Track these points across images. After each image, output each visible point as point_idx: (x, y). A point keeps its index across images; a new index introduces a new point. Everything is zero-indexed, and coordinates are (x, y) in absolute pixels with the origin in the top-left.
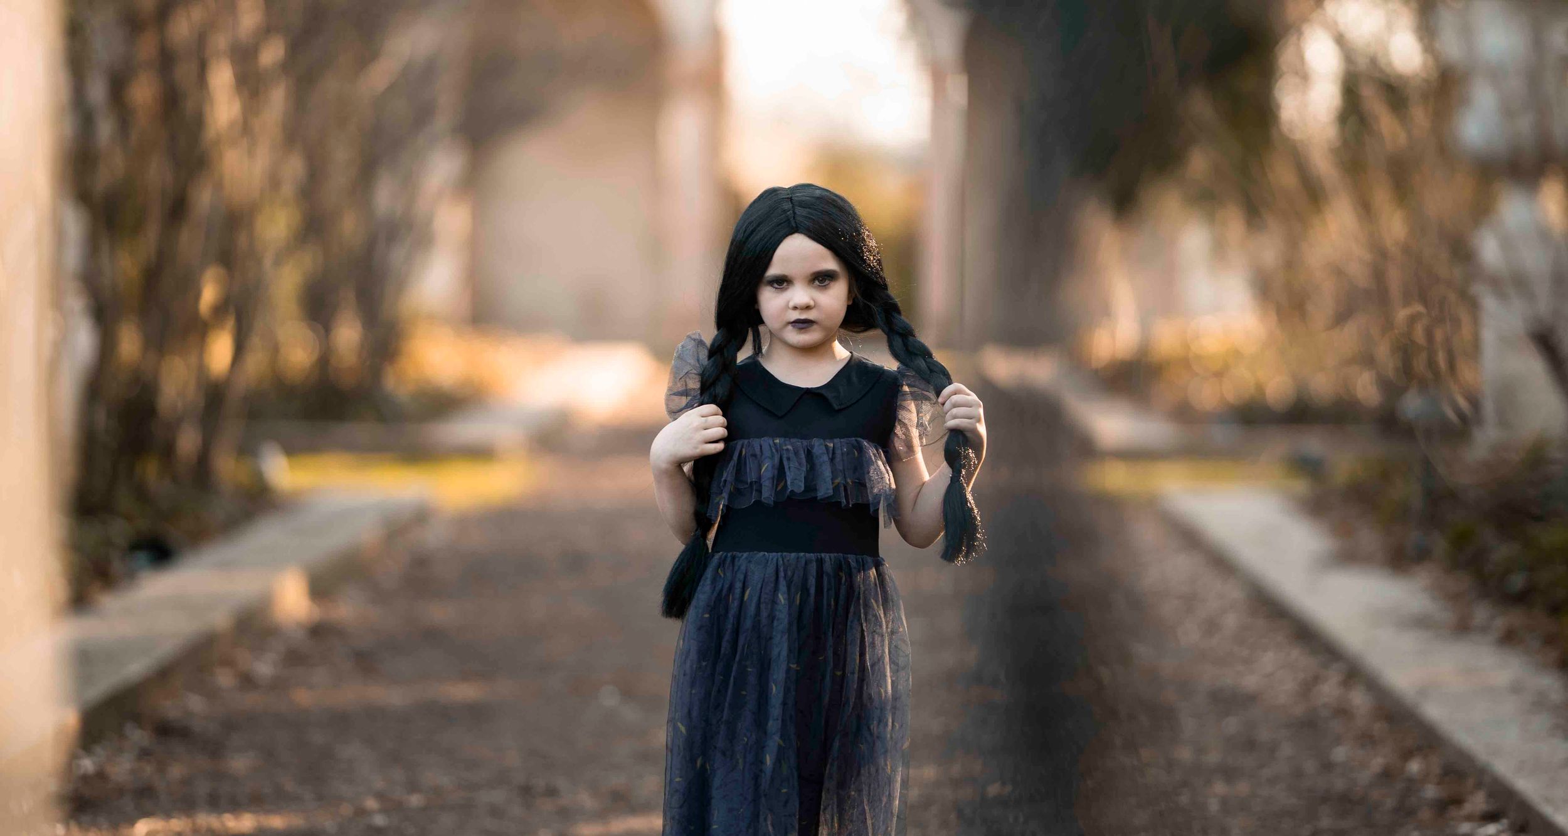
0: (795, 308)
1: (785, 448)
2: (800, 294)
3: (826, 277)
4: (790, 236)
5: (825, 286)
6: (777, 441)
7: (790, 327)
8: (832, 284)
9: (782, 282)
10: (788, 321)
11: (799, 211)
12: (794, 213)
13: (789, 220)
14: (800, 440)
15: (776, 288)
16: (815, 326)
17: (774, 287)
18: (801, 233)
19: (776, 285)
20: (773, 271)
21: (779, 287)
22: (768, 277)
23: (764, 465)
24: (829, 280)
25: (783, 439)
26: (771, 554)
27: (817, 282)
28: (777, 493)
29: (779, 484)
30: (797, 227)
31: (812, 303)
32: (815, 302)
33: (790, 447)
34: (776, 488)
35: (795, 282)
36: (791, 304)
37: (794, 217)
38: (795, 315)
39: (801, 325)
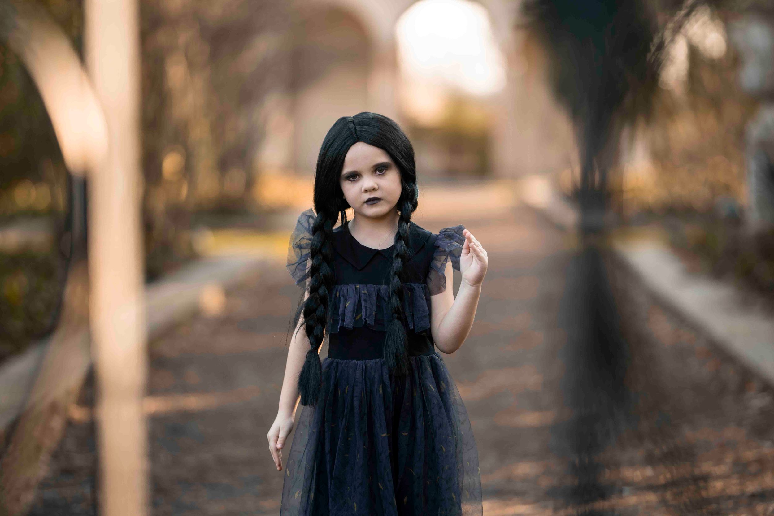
0: (366, 191)
1: (363, 292)
2: (368, 181)
3: (382, 168)
4: (354, 145)
5: (382, 174)
6: (358, 286)
7: (365, 205)
8: (388, 172)
9: (355, 176)
10: (363, 201)
11: (358, 128)
12: (356, 130)
13: (352, 134)
14: (373, 286)
15: (352, 181)
16: (382, 202)
17: (351, 181)
18: (360, 141)
19: (351, 179)
20: (347, 170)
21: (353, 180)
22: (345, 174)
23: (348, 302)
24: (385, 169)
25: (361, 286)
26: (358, 361)
27: (378, 172)
28: (356, 322)
29: (357, 316)
30: (358, 138)
31: (376, 186)
32: (378, 186)
33: (366, 292)
34: (356, 317)
35: (363, 174)
36: (363, 189)
37: (355, 132)
38: (367, 196)
39: (372, 202)
